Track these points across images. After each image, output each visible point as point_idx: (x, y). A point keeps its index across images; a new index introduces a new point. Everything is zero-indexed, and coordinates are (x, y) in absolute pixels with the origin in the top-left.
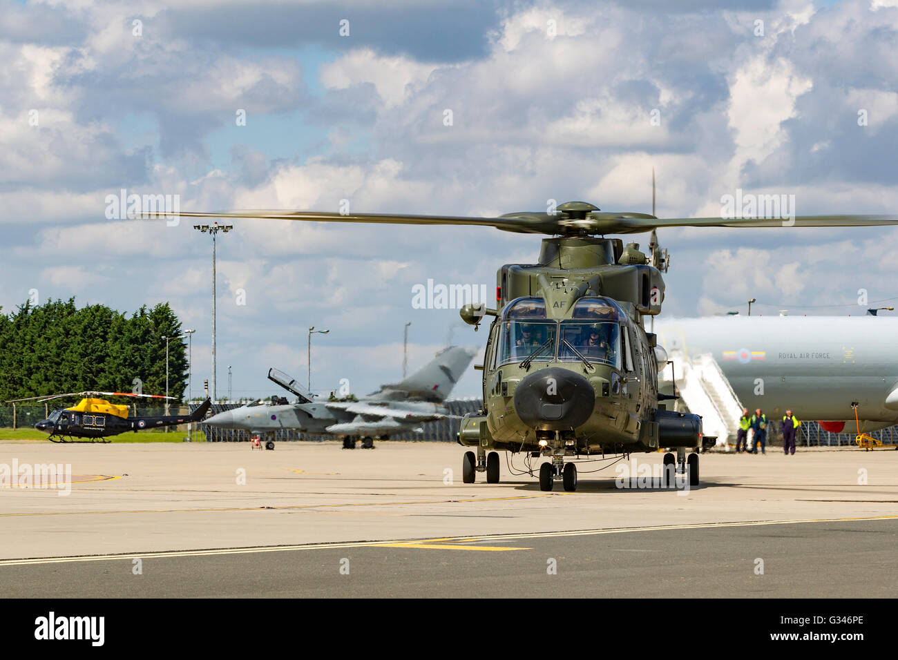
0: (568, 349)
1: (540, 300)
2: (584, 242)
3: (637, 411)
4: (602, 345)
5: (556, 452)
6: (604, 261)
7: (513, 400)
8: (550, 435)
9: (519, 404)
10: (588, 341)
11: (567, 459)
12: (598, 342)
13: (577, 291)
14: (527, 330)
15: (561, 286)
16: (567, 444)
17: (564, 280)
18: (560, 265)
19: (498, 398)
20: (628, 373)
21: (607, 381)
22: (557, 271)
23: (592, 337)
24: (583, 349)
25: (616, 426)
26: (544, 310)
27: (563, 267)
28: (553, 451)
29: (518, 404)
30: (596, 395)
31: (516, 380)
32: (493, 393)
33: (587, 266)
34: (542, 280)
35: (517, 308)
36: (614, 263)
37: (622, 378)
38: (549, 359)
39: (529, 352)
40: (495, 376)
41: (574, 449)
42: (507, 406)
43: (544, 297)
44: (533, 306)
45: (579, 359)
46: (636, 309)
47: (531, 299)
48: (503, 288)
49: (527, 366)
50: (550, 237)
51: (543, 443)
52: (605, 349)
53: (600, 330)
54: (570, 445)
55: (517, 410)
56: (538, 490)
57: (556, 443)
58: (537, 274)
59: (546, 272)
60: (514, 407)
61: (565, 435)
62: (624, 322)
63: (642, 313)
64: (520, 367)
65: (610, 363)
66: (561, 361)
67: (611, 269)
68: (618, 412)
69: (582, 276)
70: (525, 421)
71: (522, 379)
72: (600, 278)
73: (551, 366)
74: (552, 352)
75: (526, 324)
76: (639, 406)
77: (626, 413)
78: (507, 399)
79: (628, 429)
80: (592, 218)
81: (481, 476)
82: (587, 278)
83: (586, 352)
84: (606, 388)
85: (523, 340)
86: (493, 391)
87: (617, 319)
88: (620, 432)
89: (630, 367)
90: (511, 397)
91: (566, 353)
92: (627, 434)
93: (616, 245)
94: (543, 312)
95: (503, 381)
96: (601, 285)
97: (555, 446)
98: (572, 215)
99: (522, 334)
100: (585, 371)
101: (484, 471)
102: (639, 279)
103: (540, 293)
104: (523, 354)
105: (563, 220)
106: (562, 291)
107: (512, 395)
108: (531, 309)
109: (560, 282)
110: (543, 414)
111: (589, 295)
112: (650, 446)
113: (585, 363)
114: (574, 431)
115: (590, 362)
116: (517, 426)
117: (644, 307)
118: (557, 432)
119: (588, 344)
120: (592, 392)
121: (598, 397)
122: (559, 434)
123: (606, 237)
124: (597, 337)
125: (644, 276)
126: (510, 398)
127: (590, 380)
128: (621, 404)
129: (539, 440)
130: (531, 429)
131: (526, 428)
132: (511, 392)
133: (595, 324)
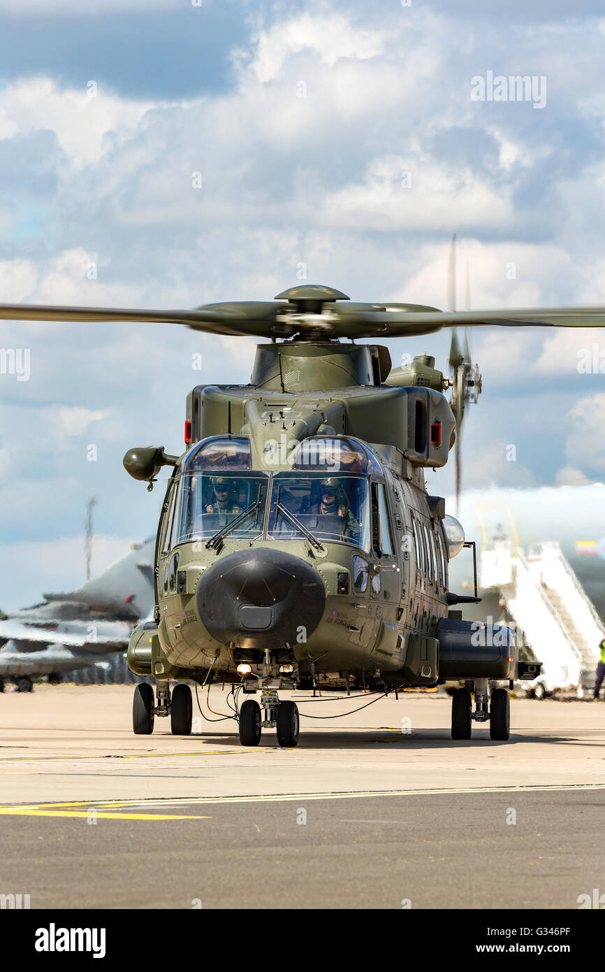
0: (286, 519)
1: (244, 441)
2: (323, 349)
3: (399, 619)
4: (340, 513)
5: (265, 683)
6: (356, 379)
7: (194, 600)
8: (254, 656)
9: (204, 605)
10: (319, 506)
11: (284, 695)
12: (334, 507)
13: (303, 426)
14: (221, 488)
15: (278, 418)
16: (282, 670)
17: (286, 410)
18: (282, 385)
19: (172, 597)
20: (382, 558)
21: (345, 570)
22: (278, 396)
23: (325, 501)
24: (309, 518)
25: (362, 641)
26: (249, 456)
27: (287, 389)
28: (260, 681)
29: (202, 605)
30: (328, 593)
31: (200, 568)
32: (166, 589)
33: (324, 387)
34: (252, 409)
35: (205, 452)
36: (371, 383)
37: (371, 566)
38: (254, 534)
39: (223, 523)
40: (169, 561)
41: (295, 679)
42: (187, 608)
43: (250, 436)
44: (232, 450)
45: (301, 534)
46: (405, 457)
47: (230, 438)
48: (194, 422)
49: (218, 545)
50: (268, 341)
51: (244, 669)
52: (345, 519)
53: (336, 490)
54: (287, 671)
55: (201, 617)
56: (239, 745)
57: (266, 669)
58: (244, 399)
59: (258, 397)
60: (196, 612)
61: (280, 656)
62: (378, 477)
63: (417, 465)
64: (207, 547)
65: (351, 541)
66: (272, 537)
67: (366, 393)
68: (364, 620)
69: (313, 402)
70: (214, 632)
71: (210, 566)
72: (344, 406)
73: (257, 545)
74: (258, 522)
75: (220, 479)
76: (401, 610)
77: (378, 622)
78: (186, 598)
79: (382, 647)
80: (333, 311)
81: (163, 723)
82: (322, 406)
83: (313, 523)
84: (343, 580)
85: (217, 505)
86: (166, 585)
87: (366, 472)
88: (368, 652)
89: (386, 548)
90: (193, 595)
91: (281, 526)
92: (380, 656)
93: (377, 355)
94: (247, 459)
95: (180, 568)
96: (345, 417)
97: (265, 674)
98: (302, 306)
99: (214, 496)
100: (310, 553)
101: (167, 715)
102: (409, 410)
103: (245, 430)
104: (213, 526)
105: (284, 313)
106: (278, 426)
107: (194, 592)
108: (229, 455)
109: (276, 412)
110: (241, 622)
111: (324, 433)
112: (423, 675)
113: (311, 540)
114: (291, 650)
115: (318, 540)
116: (201, 642)
117: (418, 454)
118: (267, 651)
119: (319, 512)
120: (320, 588)
121: (331, 597)
122: (270, 654)
123: (358, 342)
124: (332, 499)
125: (419, 404)
126: (191, 595)
127: (319, 568)
128: (369, 607)
129: (238, 663)
130: (224, 646)
131: (216, 644)
132: (192, 587)
133: (329, 479)
